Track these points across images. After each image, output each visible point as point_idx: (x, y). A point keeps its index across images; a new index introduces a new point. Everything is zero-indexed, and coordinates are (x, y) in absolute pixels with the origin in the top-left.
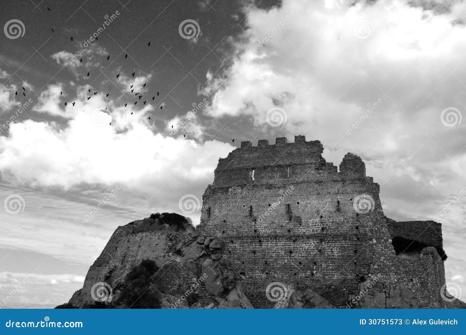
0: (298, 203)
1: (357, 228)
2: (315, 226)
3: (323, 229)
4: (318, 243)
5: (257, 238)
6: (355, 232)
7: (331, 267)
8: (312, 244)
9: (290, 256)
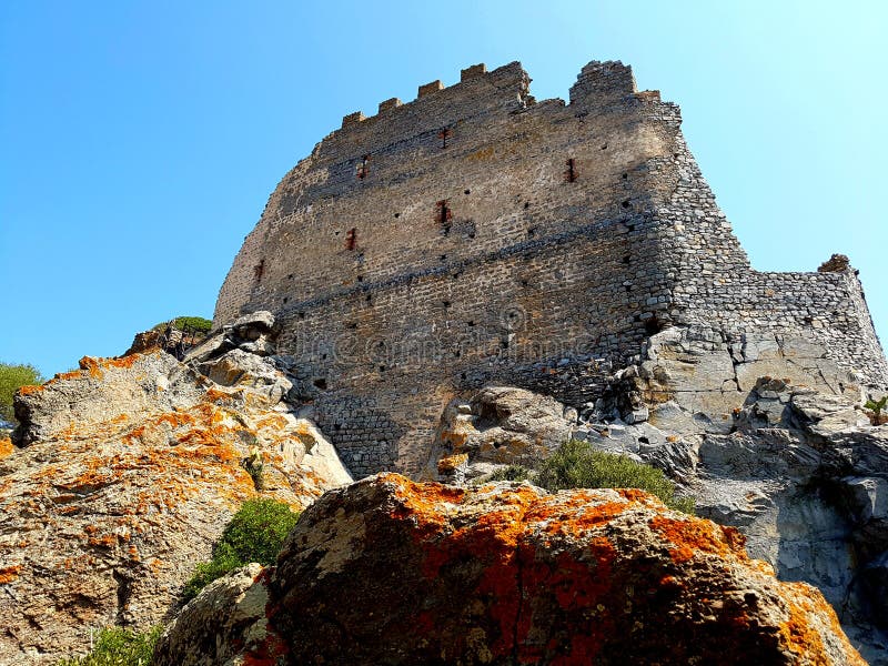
0: (467, 192)
1: (626, 204)
2: (510, 229)
3: (531, 232)
4: (518, 265)
5: (364, 292)
6: (621, 216)
7: (556, 315)
8: (503, 269)
9: (445, 314)
